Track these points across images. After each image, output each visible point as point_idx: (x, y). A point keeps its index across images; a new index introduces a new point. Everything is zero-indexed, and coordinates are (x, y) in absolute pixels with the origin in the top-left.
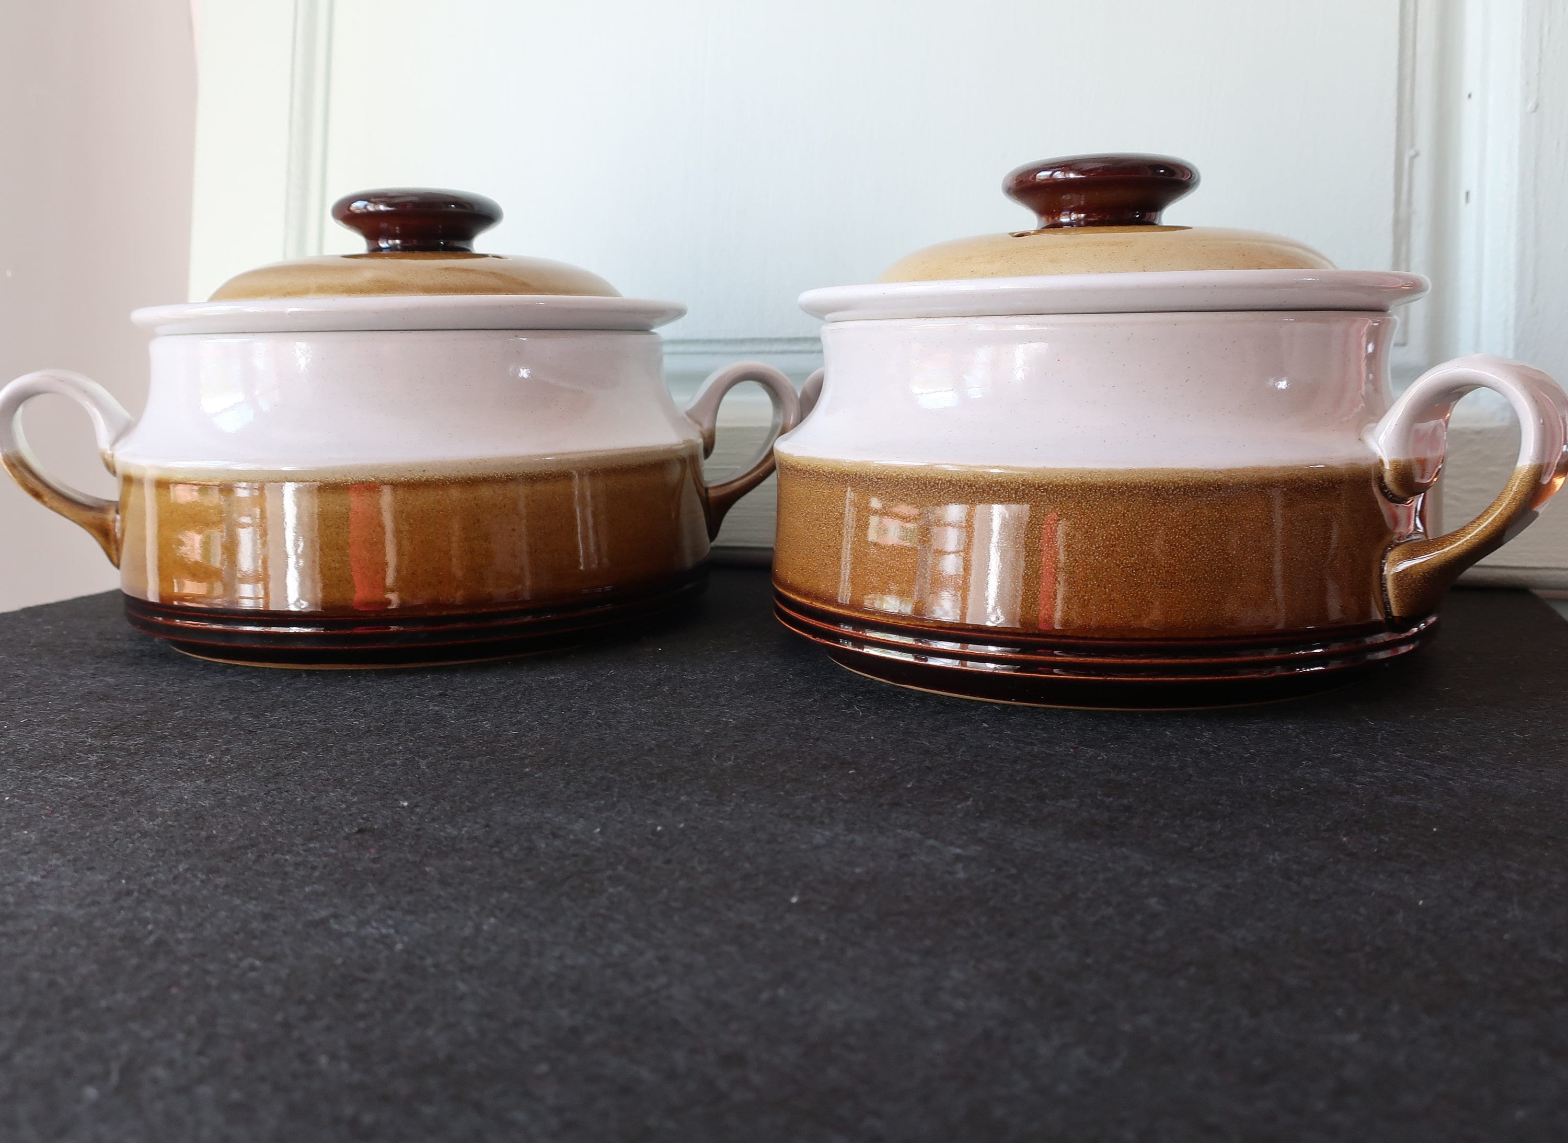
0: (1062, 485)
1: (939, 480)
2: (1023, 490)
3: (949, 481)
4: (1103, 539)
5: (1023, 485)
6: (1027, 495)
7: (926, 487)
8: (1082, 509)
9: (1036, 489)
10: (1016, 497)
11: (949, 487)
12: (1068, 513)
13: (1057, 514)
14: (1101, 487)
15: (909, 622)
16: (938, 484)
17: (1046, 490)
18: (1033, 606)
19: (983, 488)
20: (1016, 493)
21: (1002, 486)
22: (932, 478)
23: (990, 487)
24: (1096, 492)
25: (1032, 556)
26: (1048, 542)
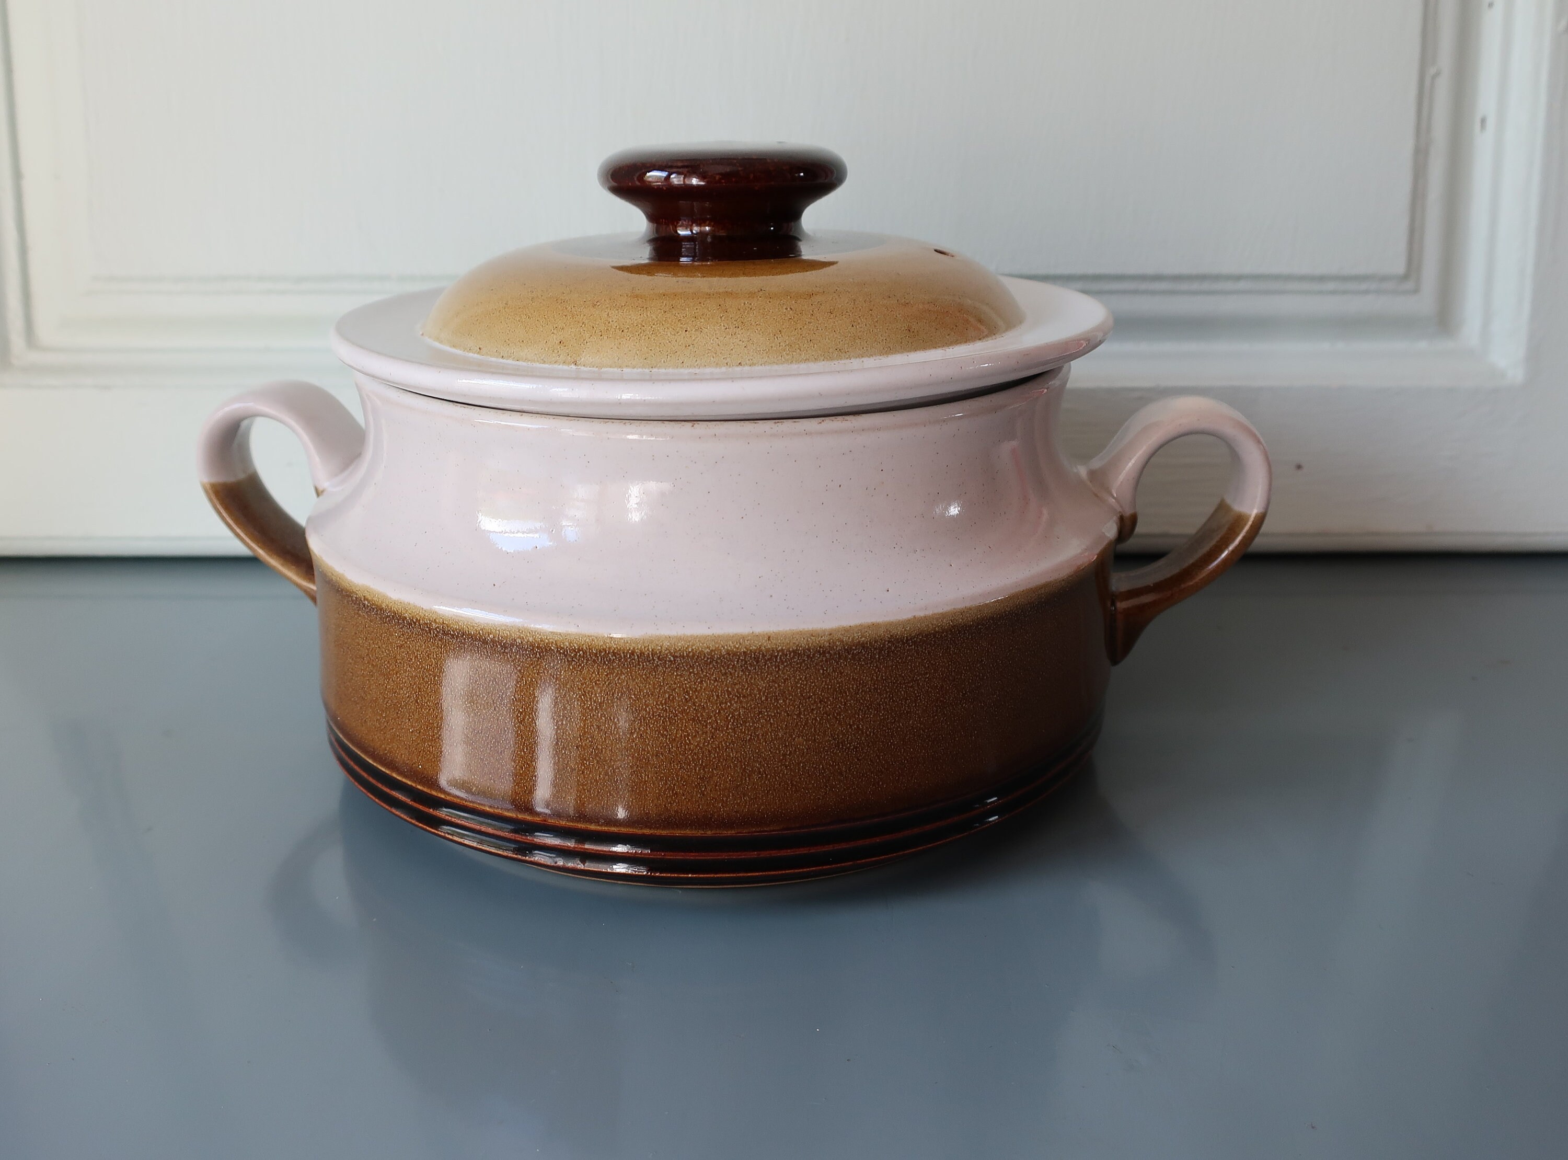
0: (932, 633)
1: (778, 652)
2: (889, 648)
3: (793, 651)
4: (969, 682)
5: (889, 642)
6: (893, 652)
7: (758, 662)
8: (950, 654)
9: (904, 643)
10: (879, 658)
11: (794, 657)
12: (936, 663)
13: (925, 667)
14: (971, 626)
15: (739, 831)
16: (776, 657)
17: (915, 643)
18: (901, 778)
19: (839, 653)
20: (879, 653)
21: (863, 647)
22: (768, 650)
23: (848, 651)
24: (965, 633)
25: (899, 722)
26: (915, 701)
